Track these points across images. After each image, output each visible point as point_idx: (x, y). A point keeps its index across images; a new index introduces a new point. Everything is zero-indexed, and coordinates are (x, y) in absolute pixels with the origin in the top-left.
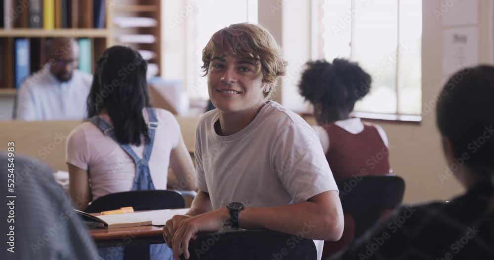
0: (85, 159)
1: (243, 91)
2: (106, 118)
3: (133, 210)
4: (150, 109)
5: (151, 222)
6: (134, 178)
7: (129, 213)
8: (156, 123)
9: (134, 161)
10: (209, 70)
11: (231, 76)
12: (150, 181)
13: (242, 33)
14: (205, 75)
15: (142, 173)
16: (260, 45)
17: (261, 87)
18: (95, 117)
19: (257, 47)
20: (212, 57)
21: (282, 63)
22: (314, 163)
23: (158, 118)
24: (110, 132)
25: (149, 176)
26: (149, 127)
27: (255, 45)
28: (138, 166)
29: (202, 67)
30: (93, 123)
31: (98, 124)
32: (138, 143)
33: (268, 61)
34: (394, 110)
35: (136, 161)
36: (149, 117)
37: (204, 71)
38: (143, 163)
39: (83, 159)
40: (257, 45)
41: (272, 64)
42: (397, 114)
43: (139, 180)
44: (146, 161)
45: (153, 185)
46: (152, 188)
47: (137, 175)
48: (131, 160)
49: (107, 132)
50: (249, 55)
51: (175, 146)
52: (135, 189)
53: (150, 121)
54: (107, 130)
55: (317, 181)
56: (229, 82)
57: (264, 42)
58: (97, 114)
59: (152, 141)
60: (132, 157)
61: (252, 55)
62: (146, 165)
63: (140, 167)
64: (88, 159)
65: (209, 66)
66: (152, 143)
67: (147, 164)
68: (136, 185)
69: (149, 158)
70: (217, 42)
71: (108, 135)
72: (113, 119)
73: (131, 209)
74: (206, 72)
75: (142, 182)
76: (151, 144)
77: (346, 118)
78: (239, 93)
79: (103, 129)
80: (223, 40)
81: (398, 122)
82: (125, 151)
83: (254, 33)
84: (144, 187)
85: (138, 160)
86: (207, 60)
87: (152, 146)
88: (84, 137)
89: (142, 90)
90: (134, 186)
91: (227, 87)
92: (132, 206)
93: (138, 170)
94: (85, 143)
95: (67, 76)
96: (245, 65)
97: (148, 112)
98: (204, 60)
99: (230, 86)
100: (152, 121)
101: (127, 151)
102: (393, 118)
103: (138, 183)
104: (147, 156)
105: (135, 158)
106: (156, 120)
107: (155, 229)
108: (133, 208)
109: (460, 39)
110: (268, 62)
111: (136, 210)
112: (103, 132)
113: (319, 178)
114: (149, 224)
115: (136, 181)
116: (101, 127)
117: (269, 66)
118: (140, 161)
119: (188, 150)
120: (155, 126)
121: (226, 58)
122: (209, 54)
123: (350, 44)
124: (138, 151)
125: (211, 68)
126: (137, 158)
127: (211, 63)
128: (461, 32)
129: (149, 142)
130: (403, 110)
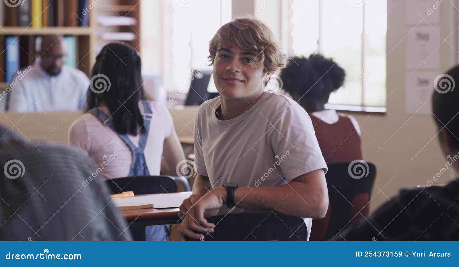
0: (86, 148)
1: (247, 80)
2: (105, 110)
3: (133, 194)
4: (144, 101)
5: (153, 205)
6: (131, 165)
7: (130, 197)
8: (150, 115)
9: (131, 150)
10: (215, 60)
11: (237, 66)
12: (146, 168)
13: (247, 27)
14: (212, 64)
15: (138, 160)
16: (264, 39)
17: (262, 77)
18: (94, 109)
19: (261, 40)
20: (219, 48)
21: (282, 55)
22: (307, 143)
23: (153, 109)
24: (108, 123)
25: (145, 164)
26: (144, 118)
27: (258, 38)
28: (134, 154)
29: (208, 57)
30: (93, 114)
31: (98, 115)
32: (134, 134)
33: (270, 52)
34: (359, 102)
35: (133, 149)
36: (145, 110)
37: (211, 61)
38: (139, 151)
39: (84, 147)
40: (261, 38)
41: (274, 56)
42: (363, 105)
43: (136, 166)
44: (142, 149)
45: (148, 171)
46: (147, 174)
47: (134, 163)
48: (127, 148)
49: (106, 123)
50: (253, 47)
51: (168, 135)
52: (132, 175)
53: (145, 112)
54: (106, 121)
55: (309, 160)
56: (234, 72)
57: (266, 36)
58: (97, 107)
59: (147, 131)
60: (128, 145)
61: (256, 47)
62: (141, 153)
63: (136, 155)
64: (89, 147)
65: (215, 56)
66: (148, 133)
67: (143, 152)
68: (133, 172)
69: (144, 147)
70: (224, 34)
71: (107, 125)
72: (111, 111)
73: (132, 193)
74: (211, 62)
75: (138, 168)
76: (146, 134)
77: (322, 109)
78: (242, 81)
79: (103, 120)
80: (230, 33)
81: (364, 113)
82: (123, 140)
83: (258, 27)
84: (140, 173)
85: (134, 148)
86: (213, 50)
87: (147, 136)
88: (85, 127)
89: (138, 84)
90: (131, 172)
91: (231, 76)
92: (133, 191)
93: (135, 157)
94: (86, 133)
95: (57, 70)
96: (249, 56)
97: (144, 105)
98: (211, 51)
99: (234, 74)
100: (147, 113)
101: (125, 140)
102: (359, 109)
103: (134, 169)
104: (142, 144)
105: (131, 146)
106: (151, 112)
107: (156, 211)
108: (134, 193)
109: (423, 37)
110: (271, 54)
111: (137, 193)
112: (102, 122)
113: (311, 157)
114: (151, 207)
115: (133, 167)
116: (100, 117)
117: (271, 57)
118: (136, 149)
119: (180, 140)
120: (150, 117)
121: (232, 49)
122: (217, 45)
123: (318, 42)
124: (135, 140)
125: (217, 58)
126: (134, 146)
127: (217, 54)
128: (424, 30)
129: (144, 131)
130: (367, 102)
